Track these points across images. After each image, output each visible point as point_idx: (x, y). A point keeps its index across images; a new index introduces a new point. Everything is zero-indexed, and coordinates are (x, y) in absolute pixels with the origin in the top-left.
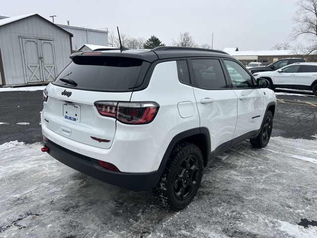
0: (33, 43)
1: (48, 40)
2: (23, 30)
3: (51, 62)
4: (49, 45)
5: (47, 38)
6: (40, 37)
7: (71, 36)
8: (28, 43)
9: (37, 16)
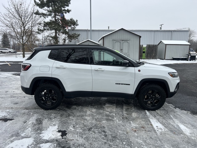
0: (119, 43)
1: (126, 41)
2: (115, 37)
3: (127, 52)
4: (127, 43)
5: (126, 39)
6: (123, 39)
7: (140, 37)
8: (117, 43)
9: (122, 29)
